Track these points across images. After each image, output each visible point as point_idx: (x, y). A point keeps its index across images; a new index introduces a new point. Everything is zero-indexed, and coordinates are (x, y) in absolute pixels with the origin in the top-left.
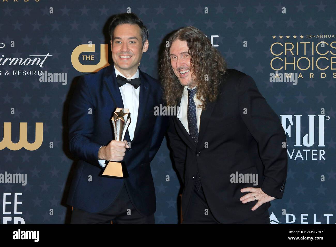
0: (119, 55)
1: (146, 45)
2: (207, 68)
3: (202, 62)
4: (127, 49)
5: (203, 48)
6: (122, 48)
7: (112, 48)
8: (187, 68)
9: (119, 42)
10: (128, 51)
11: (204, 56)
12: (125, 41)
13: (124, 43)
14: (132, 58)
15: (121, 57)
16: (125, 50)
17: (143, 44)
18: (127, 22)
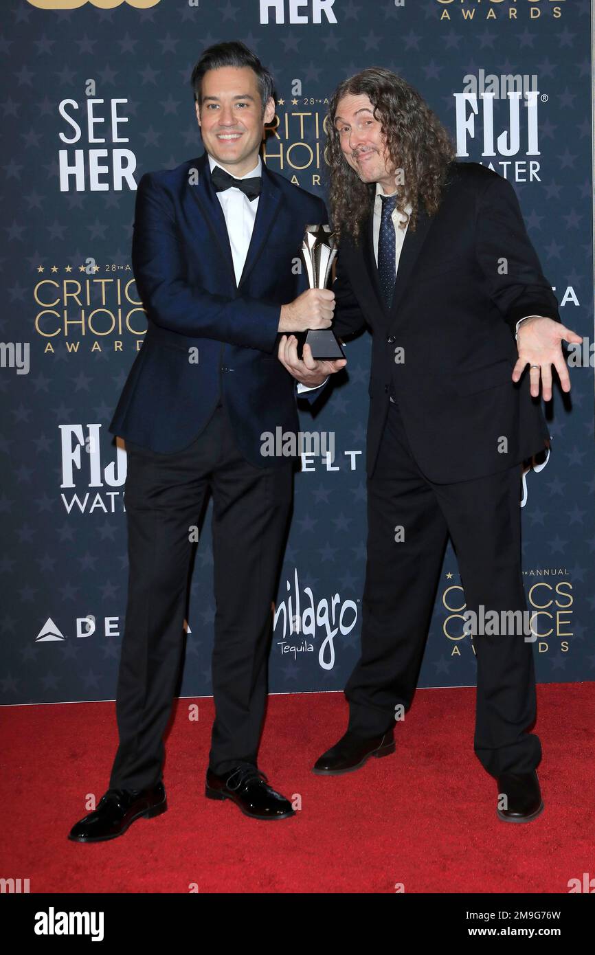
0: (216, 133)
1: (271, 109)
2: (413, 147)
3: (403, 134)
4: (233, 119)
5: (401, 106)
6: (222, 118)
7: (200, 118)
8: (373, 148)
9: (214, 106)
10: (235, 123)
11: (405, 122)
12: (227, 104)
13: (223, 106)
14: (243, 136)
15: (221, 137)
16: (228, 122)
17: (264, 106)
18: (230, 64)
